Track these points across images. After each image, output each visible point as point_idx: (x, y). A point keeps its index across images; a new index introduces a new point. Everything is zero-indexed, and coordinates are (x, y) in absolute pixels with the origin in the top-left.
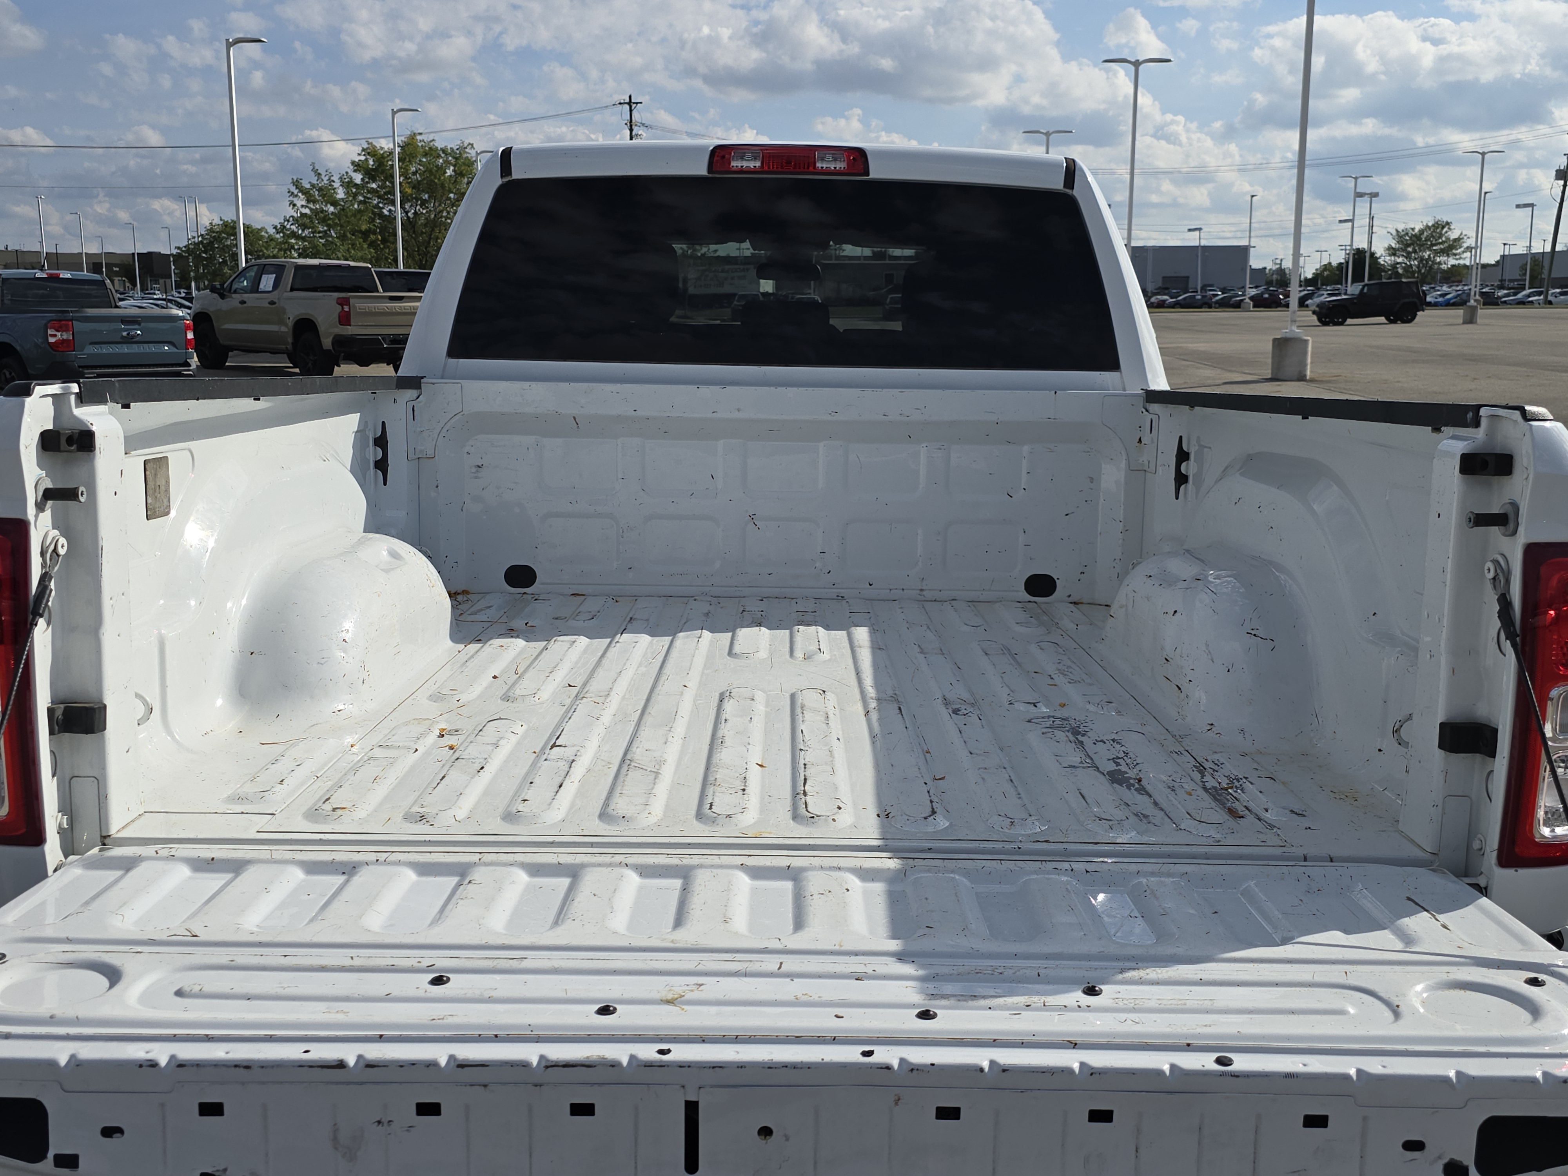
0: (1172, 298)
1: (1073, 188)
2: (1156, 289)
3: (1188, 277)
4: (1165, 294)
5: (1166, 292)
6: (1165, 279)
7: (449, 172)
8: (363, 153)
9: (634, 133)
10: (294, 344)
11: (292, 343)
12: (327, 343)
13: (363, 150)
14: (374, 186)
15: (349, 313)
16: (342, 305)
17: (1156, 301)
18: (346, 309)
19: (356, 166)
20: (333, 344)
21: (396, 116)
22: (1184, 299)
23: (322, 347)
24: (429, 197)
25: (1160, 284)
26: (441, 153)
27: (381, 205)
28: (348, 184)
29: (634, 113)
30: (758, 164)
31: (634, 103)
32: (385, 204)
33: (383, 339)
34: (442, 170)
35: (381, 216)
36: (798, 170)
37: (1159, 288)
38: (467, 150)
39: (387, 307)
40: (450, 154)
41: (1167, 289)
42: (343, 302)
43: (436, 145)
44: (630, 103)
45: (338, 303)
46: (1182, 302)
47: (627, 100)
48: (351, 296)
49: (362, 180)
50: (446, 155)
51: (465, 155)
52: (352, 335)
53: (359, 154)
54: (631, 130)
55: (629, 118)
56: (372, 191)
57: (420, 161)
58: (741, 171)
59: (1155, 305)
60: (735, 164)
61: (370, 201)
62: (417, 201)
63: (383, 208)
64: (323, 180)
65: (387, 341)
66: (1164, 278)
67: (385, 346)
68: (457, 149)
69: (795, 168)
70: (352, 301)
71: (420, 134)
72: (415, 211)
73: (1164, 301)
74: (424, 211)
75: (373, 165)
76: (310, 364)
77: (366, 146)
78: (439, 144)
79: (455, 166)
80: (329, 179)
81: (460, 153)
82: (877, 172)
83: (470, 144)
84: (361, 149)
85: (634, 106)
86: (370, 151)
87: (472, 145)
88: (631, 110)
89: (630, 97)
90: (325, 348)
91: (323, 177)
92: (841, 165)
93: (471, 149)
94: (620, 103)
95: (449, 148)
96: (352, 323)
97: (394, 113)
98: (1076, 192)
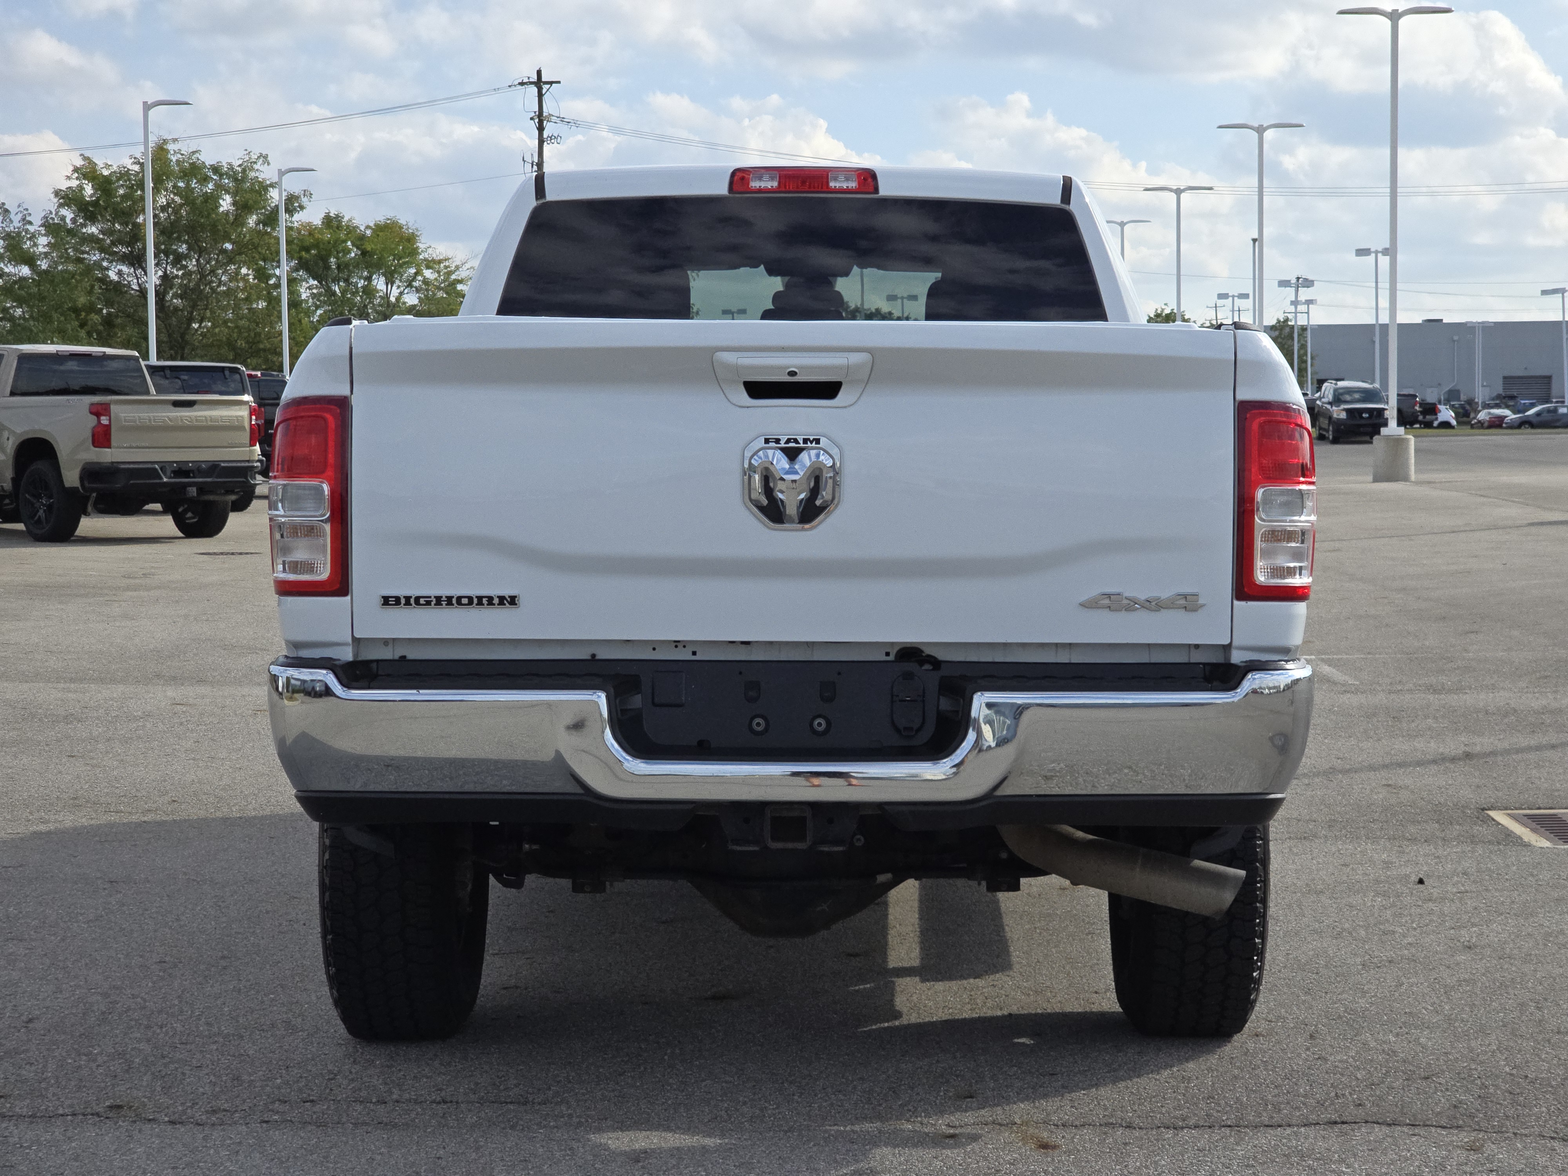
0: (1514, 413)
1: (1069, 203)
2: (1493, 399)
3: (1549, 378)
4: (1507, 407)
5: (1511, 403)
6: (1508, 380)
7: (226, 203)
8: (76, 175)
9: (545, 135)
10: (16, 481)
11: (13, 479)
12: (71, 478)
13: (76, 170)
14: (93, 230)
15: (108, 428)
16: (98, 415)
17: (1487, 418)
18: (104, 420)
19: (63, 198)
20: (82, 479)
21: (151, 113)
22: (1538, 414)
23: (62, 481)
24: (189, 249)
25: (1499, 389)
26: (210, 174)
27: (105, 264)
28: (52, 228)
29: (546, 98)
30: (775, 184)
31: (546, 83)
32: (111, 262)
33: (161, 469)
34: (212, 200)
35: (104, 280)
36: (812, 190)
37: (1499, 397)
38: (256, 167)
39: (168, 417)
40: (226, 174)
41: (1512, 397)
42: (98, 411)
43: (202, 157)
44: (539, 83)
45: (91, 413)
46: (1535, 420)
47: (534, 78)
48: (111, 401)
49: (74, 221)
50: (221, 175)
51: (252, 174)
52: (112, 463)
53: (68, 178)
54: (541, 129)
55: (537, 109)
56: (91, 239)
57: (175, 186)
58: (760, 191)
59: (1486, 424)
60: (755, 184)
61: (86, 256)
62: (167, 257)
63: (107, 269)
64: (11, 221)
65: (168, 473)
66: (1505, 378)
67: (165, 480)
68: (240, 166)
69: (810, 187)
70: (113, 408)
71: (175, 140)
72: (165, 273)
73: (1501, 418)
74: (180, 273)
75: (91, 196)
76: (41, 511)
77: (79, 163)
78: (208, 158)
79: (234, 195)
80: (24, 220)
81: (244, 171)
82: (886, 190)
83: (261, 155)
84: (72, 168)
85: (545, 87)
86: (88, 172)
87: (266, 157)
88: (540, 95)
89: (539, 73)
90: (67, 484)
91: (12, 216)
92: (853, 185)
93: (264, 163)
94: (522, 84)
95: (224, 164)
96: (113, 443)
97: (147, 107)
98: (1073, 207)
